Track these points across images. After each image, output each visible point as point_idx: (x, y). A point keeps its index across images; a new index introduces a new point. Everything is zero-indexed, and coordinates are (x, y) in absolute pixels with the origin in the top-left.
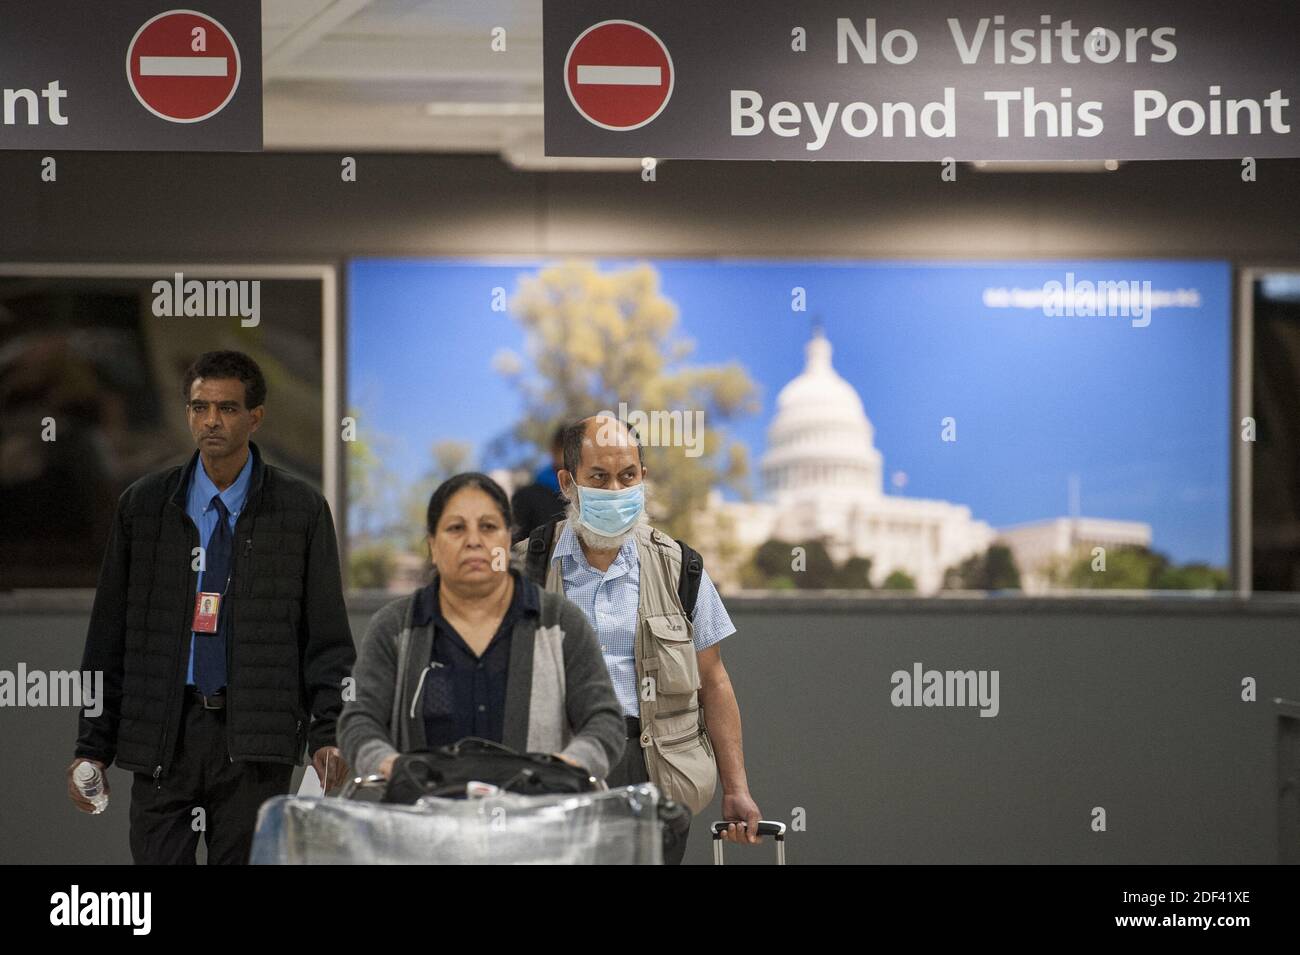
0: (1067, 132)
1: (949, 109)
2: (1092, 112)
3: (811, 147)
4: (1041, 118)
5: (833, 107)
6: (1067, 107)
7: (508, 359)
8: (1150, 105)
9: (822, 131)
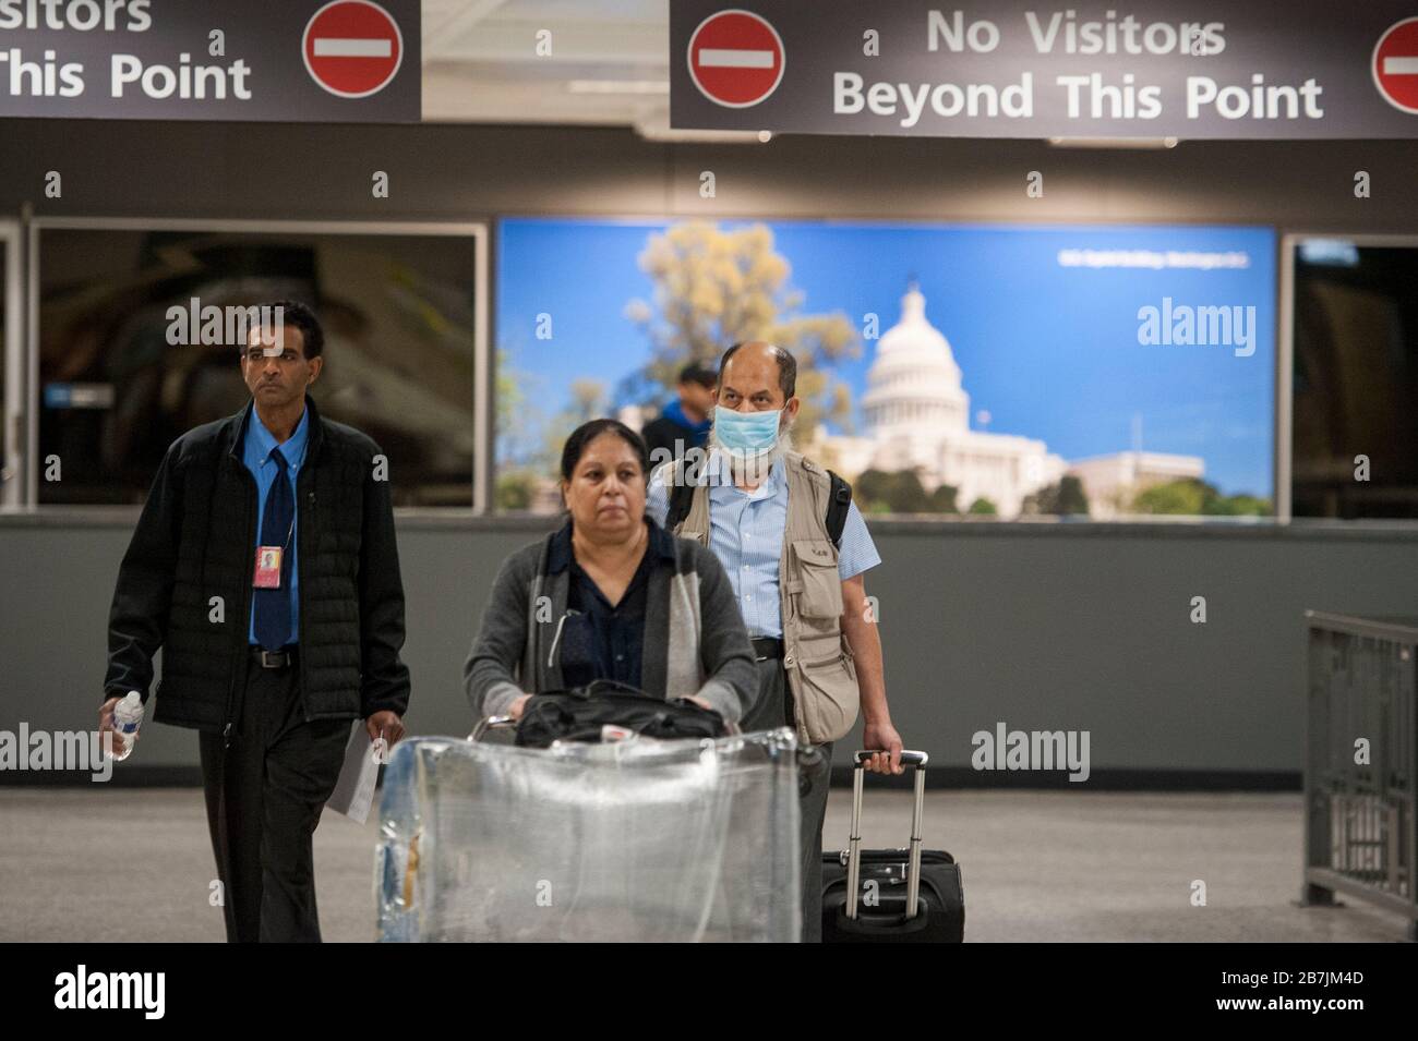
0: (1130, 114)
1: (1026, 90)
2: (1152, 96)
3: (905, 123)
4: (1107, 100)
5: (924, 89)
6: (1129, 92)
7: (638, 308)
8: (1202, 90)
9: (915, 109)
